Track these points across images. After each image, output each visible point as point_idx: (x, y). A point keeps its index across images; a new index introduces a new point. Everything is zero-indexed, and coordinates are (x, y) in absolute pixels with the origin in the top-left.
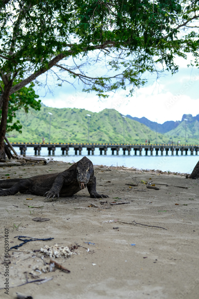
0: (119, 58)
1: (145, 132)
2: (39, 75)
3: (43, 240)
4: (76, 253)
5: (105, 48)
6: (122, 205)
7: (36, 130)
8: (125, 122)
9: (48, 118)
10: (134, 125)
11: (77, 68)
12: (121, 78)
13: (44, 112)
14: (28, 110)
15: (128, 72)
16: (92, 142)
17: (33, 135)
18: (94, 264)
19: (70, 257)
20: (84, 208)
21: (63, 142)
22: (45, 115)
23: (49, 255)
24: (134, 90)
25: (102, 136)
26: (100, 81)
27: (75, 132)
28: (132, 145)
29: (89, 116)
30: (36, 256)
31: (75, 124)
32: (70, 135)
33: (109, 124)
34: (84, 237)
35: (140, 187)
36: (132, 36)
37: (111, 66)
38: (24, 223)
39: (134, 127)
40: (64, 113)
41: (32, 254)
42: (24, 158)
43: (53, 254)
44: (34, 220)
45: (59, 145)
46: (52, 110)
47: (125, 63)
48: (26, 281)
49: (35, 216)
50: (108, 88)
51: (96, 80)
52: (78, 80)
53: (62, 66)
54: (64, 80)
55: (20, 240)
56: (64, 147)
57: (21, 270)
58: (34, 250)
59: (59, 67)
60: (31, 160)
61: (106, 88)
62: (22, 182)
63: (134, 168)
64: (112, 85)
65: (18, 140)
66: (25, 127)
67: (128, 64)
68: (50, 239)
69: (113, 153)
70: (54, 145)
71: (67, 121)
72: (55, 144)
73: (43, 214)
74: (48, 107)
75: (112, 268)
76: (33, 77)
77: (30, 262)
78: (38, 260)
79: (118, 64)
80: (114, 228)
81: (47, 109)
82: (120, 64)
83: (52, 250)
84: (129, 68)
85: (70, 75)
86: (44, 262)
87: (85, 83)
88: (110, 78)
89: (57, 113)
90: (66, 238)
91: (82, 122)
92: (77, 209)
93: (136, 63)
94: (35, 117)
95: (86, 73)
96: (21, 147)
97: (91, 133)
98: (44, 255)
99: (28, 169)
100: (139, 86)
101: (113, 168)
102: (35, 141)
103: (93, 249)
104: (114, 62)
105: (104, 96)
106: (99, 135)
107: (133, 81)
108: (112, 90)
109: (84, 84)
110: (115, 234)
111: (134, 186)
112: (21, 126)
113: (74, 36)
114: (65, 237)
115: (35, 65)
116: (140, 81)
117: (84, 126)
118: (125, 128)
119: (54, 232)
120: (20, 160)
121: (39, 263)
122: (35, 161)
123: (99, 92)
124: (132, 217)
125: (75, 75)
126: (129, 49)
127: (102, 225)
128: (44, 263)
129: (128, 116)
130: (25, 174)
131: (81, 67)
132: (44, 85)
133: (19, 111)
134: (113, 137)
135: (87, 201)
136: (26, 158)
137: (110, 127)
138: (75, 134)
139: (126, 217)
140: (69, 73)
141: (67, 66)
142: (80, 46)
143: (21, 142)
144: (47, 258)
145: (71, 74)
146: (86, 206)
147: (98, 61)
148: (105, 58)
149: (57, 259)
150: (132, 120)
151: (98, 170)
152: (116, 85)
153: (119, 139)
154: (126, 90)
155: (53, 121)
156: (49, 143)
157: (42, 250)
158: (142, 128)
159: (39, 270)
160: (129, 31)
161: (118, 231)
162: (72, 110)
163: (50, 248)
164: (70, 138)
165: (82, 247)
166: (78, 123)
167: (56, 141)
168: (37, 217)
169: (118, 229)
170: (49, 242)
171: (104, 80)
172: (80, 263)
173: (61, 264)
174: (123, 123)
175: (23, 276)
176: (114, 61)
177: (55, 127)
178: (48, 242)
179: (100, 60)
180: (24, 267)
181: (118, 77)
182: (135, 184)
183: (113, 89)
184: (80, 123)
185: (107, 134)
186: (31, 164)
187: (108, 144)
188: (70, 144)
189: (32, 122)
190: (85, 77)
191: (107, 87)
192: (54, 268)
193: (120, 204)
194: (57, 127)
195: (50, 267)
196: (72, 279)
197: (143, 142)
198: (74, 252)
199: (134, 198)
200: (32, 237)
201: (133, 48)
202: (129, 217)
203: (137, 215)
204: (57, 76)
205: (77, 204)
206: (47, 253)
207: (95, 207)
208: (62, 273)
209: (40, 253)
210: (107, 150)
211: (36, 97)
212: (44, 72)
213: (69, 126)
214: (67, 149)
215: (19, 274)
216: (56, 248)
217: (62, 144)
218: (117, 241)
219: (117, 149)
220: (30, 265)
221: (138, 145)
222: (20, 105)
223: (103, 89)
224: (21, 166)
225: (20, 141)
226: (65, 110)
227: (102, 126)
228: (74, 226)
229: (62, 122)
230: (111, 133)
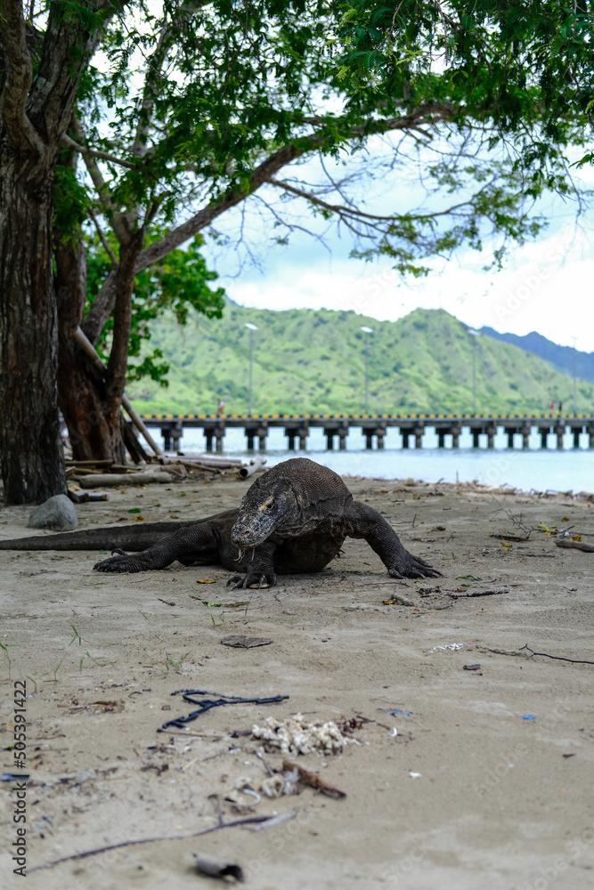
0: (460, 154)
1: (538, 378)
2: (220, 213)
3: (257, 702)
4: (358, 740)
5: (418, 126)
6: (486, 597)
7: (210, 377)
8: (477, 347)
9: (245, 341)
10: (505, 356)
11: (333, 188)
12: (468, 215)
13: (233, 323)
14: (185, 318)
15: (488, 196)
16: (376, 411)
17: (200, 393)
18: (415, 775)
19: (341, 752)
20: (372, 606)
21: (291, 412)
22: (236, 332)
23: (279, 748)
24: (507, 251)
25: (406, 392)
26: (404, 226)
27: (326, 381)
28: (499, 416)
29: (367, 334)
30: (242, 748)
31: (325, 358)
32: (310, 391)
33: (429, 356)
34: (379, 693)
35: (535, 543)
36: (503, 88)
37: (435, 180)
38: (198, 654)
39: (505, 363)
40: (292, 325)
41: (228, 742)
42: (181, 459)
43: (292, 743)
44: (225, 644)
45: (280, 419)
46: (257, 317)
47: (480, 169)
48: (217, 820)
49: (227, 631)
50: (429, 247)
51: (390, 222)
52: (336, 223)
53: (289, 183)
54: (296, 227)
55: (190, 701)
56: (293, 426)
57: (201, 789)
58: (232, 731)
59: (278, 188)
60: (202, 466)
61: (423, 248)
62: (185, 533)
63: (510, 488)
64: (440, 236)
65: (156, 408)
66: (176, 369)
67: (489, 171)
68: (277, 700)
69: (441, 443)
70: (265, 420)
71: (302, 349)
72: (266, 416)
73: (249, 624)
74: (242, 307)
75: (469, 786)
76: (205, 217)
77: (225, 767)
78: (249, 760)
79: (459, 173)
80: (466, 668)
81: (242, 314)
82: (464, 173)
83: (288, 730)
84: (490, 184)
85: (312, 210)
86: (266, 768)
87: (359, 234)
88: (432, 216)
89: (272, 326)
90: (324, 698)
91: (348, 349)
92: (352, 610)
93: (515, 168)
94: (205, 337)
95: (362, 204)
96: (166, 427)
97: (372, 383)
98: (264, 745)
99: (195, 492)
100: (522, 238)
101: (444, 488)
102: (206, 410)
103: (409, 729)
104: (446, 167)
105: (416, 272)
106: (397, 389)
107: (504, 222)
108: (440, 252)
109: (355, 235)
110: (472, 686)
111: (519, 540)
112: (166, 365)
113: (324, 92)
114: (324, 695)
115: (210, 183)
116: (524, 222)
117: (353, 364)
118: (478, 365)
119: (287, 678)
120: (168, 467)
121: (251, 770)
122: (214, 469)
123: (401, 260)
124: (520, 634)
125: (328, 210)
126: (497, 127)
127: (429, 659)
128: (266, 771)
129: (487, 331)
130: (185, 506)
131: (345, 186)
132: (236, 243)
133: (159, 322)
134: (441, 395)
135: (377, 586)
136: (186, 461)
137: (433, 365)
138: (327, 385)
139: (499, 634)
140: (310, 205)
141: (303, 182)
142: (342, 122)
143: (165, 413)
144: (272, 755)
145: (315, 208)
146: (376, 603)
147: (395, 165)
148: (419, 156)
149: (304, 758)
150: (499, 343)
151: (402, 495)
152: (453, 237)
153: (459, 400)
154: (483, 250)
155: (258, 349)
156: (250, 416)
157: (257, 730)
158: (528, 364)
159: (252, 790)
160: (493, 71)
161: (480, 677)
162: (316, 315)
163: (281, 724)
164: (310, 400)
165: (375, 724)
166: (334, 355)
167: (269, 407)
168: (232, 634)
169: (478, 671)
170: (273, 708)
171: (414, 223)
172: (373, 771)
173: (318, 772)
174: (471, 352)
175: (208, 806)
176: (446, 164)
177: (266, 366)
178: (271, 708)
179: (402, 163)
180: (206, 780)
181: (458, 211)
182: (518, 534)
183: (442, 249)
184: (341, 355)
185: (421, 385)
186: (202, 477)
187: (427, 416)
188: (312, 416)
189: (198, 353)
190: (359, 213)
191: (426, 242)
192: (296, 783)
193: (478, 595)
194: (271, 368)
195: (285, 782)
196: (351, 816)
197: (531, 407)
198: (352, 738)
199: (520, 578)
200: (223, 694)
201: (508, 122)
202: (508, 635)
203: (533, 628)
204: (274, 213)
205: (351, 596)
206: (272, 740)
207: (404, 604)
208: (322, 800)
209: (252, 740)
210: (423, 434)
211: (210, 276)
212: (234, 204)
213: (306, 364)
214: (301, 432)
215: (193, 800)
216: (298, 725)
217: (286, 418)
218: (480, 706)
219: (455, 430)
220: (226, 776)
221: (517, 416)
222: (162, 302)
223: (413, 250)
224: (172, 485)
225: (162, 409)
226: (295, 314)
227: (406, 362)
228: (347, 662)
229: (287, 350)
230: (435, 383)
